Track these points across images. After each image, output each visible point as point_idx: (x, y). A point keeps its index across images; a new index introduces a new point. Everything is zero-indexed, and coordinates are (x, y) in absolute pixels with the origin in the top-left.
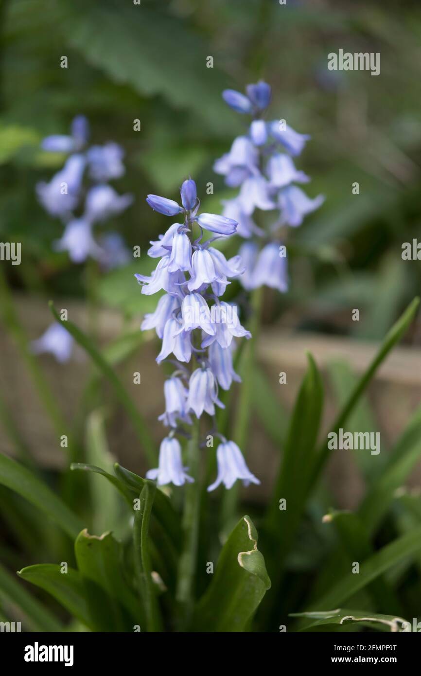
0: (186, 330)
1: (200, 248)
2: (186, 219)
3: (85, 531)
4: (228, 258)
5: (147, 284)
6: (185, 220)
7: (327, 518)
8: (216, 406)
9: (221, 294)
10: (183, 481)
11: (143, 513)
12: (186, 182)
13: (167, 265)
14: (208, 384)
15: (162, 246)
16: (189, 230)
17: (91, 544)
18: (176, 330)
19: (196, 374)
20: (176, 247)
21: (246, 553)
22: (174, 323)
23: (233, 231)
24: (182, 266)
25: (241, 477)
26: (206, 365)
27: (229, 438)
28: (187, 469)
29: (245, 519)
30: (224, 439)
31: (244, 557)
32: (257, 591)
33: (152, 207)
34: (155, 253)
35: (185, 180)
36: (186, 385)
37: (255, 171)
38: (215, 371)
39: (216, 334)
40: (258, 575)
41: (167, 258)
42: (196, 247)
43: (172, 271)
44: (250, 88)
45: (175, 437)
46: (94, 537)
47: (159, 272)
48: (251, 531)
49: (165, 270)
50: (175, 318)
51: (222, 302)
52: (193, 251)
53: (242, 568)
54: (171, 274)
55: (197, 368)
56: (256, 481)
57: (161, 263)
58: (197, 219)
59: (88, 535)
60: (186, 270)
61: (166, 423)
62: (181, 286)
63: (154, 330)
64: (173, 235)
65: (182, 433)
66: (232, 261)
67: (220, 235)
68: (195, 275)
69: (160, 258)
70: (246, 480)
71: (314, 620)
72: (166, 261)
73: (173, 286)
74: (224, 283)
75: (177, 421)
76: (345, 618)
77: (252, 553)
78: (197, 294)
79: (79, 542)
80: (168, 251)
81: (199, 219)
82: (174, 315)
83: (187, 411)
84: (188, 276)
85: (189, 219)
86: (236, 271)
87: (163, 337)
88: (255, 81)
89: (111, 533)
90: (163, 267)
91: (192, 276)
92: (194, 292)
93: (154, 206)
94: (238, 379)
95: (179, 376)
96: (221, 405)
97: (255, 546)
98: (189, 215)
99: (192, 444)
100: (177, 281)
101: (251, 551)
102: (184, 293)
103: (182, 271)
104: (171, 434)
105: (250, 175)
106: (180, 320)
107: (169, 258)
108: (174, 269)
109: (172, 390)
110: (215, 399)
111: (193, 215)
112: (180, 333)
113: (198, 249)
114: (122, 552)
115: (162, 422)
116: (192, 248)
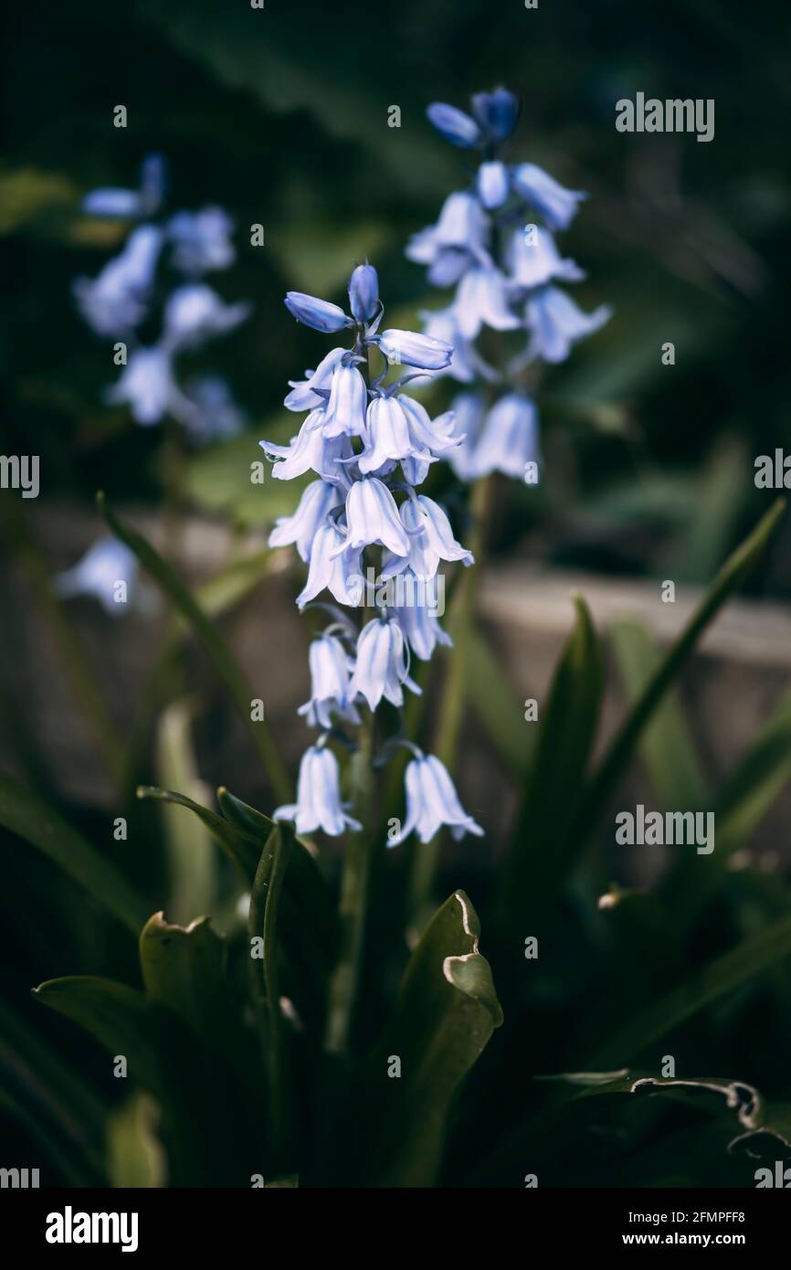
0: (354, 546)
1: (383, 395)
2: (358, 339)
3: (160, 915)
4: (433, 415)
5: (283, 460)
6: (356, 341)
7: (607, 900)
8: (405, 689)
9: (420, 481)
10: (342, 827)
11: (268, 883)
12: (360, 269)
13: (321, 424)
14: (391, 650)
15: (313, 389)
16: (363, 359)
17: (169, 940)
18: (334, 546)
19: (370, 629)
20: (338, 391)
21: (459, 958)
22: (331, 533)
23: (444, 363)
24: (349, 426)
25: (449, 821)
26: (388, 613)
27: (428, 750)
28: (348, 806)
29: (458, 897)
30: (418, 753)
31: (455, 965)
32: (476, 1033)
33: (296, 315)
34: (297, 403)
35: (357, 265)
36: (350, 651)
37: (484, 258)
38: (404, 625)
39: (409, 553)
40: (479, 999)
41: (321, 412)
42: (374, 393)
43: (329, 436)
44: (478, 100)
45: (327, 745)
46: (176, 927)
47: (306, 436)
48: (469, 919)
49: (316, 435)
50: (334, 524)
51: (420, 496)
52: (370, 399)
53: (451, 984)
54: (327, 442)
55: (371, 618)
56: (477, 830)
57: (309, 421)
58: (378, 340)
59: (165, 923)
60: (356, 433)
61: (311, 721)
62: (346, 464)
63: (293, 547)
64: (333, 368)
65: (341, 738)
66: (441, 420)
67: (420, 371)
68: (372, 442)
69: (308, 412)
70: (458, 827)
71: (580, 1087)
72: (318, 418)
73: (331, 463)
74: (426, 460)
75: (333, 716)
76: (638, 1083)
77: (469, 958)
78: (375, 480)
79: (148, 935)
80: (321, 399)
81: (382, 339)
82: (331, 519)
83: (351, 697)
84: (358, 446)
85: (363, 340)
86: (447, 439)
87: (309, 559)
88: (487, 87)
89: (207, 922)
90: (314, 428)
91: (368, 445)
92: (370, 475)
93: (299, 313)
94: (447, 640)
95: (337, 633)
96: (416, 689)
97: (475, 946)
98: (363, 333)
99: (359, 759)
100: (339, 455)
101: (468, 956)
102: (350, 478)
103: (348, 434)
104: (322, 740)
105: (475, 264)
106: (343, 529)
107: (325, 411)
108: (334, 431)
109: (324, 659)
110: (404, 676)
111: (371, 332)
112: (342, 553)
113: (379, 397)
114: (225, 956)
115: (304, 717)
116: (368, 395)
